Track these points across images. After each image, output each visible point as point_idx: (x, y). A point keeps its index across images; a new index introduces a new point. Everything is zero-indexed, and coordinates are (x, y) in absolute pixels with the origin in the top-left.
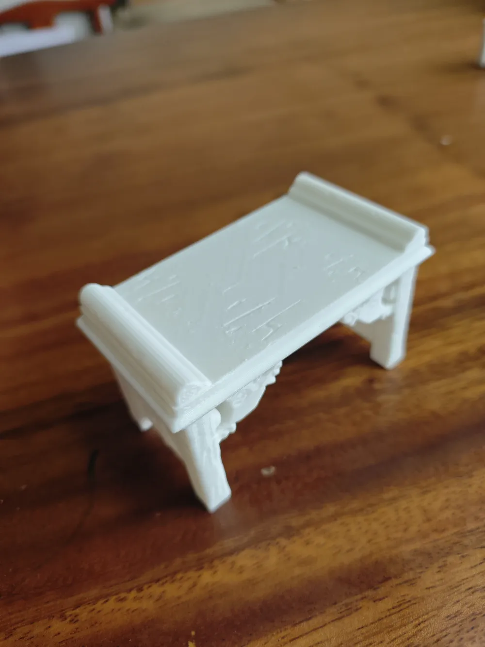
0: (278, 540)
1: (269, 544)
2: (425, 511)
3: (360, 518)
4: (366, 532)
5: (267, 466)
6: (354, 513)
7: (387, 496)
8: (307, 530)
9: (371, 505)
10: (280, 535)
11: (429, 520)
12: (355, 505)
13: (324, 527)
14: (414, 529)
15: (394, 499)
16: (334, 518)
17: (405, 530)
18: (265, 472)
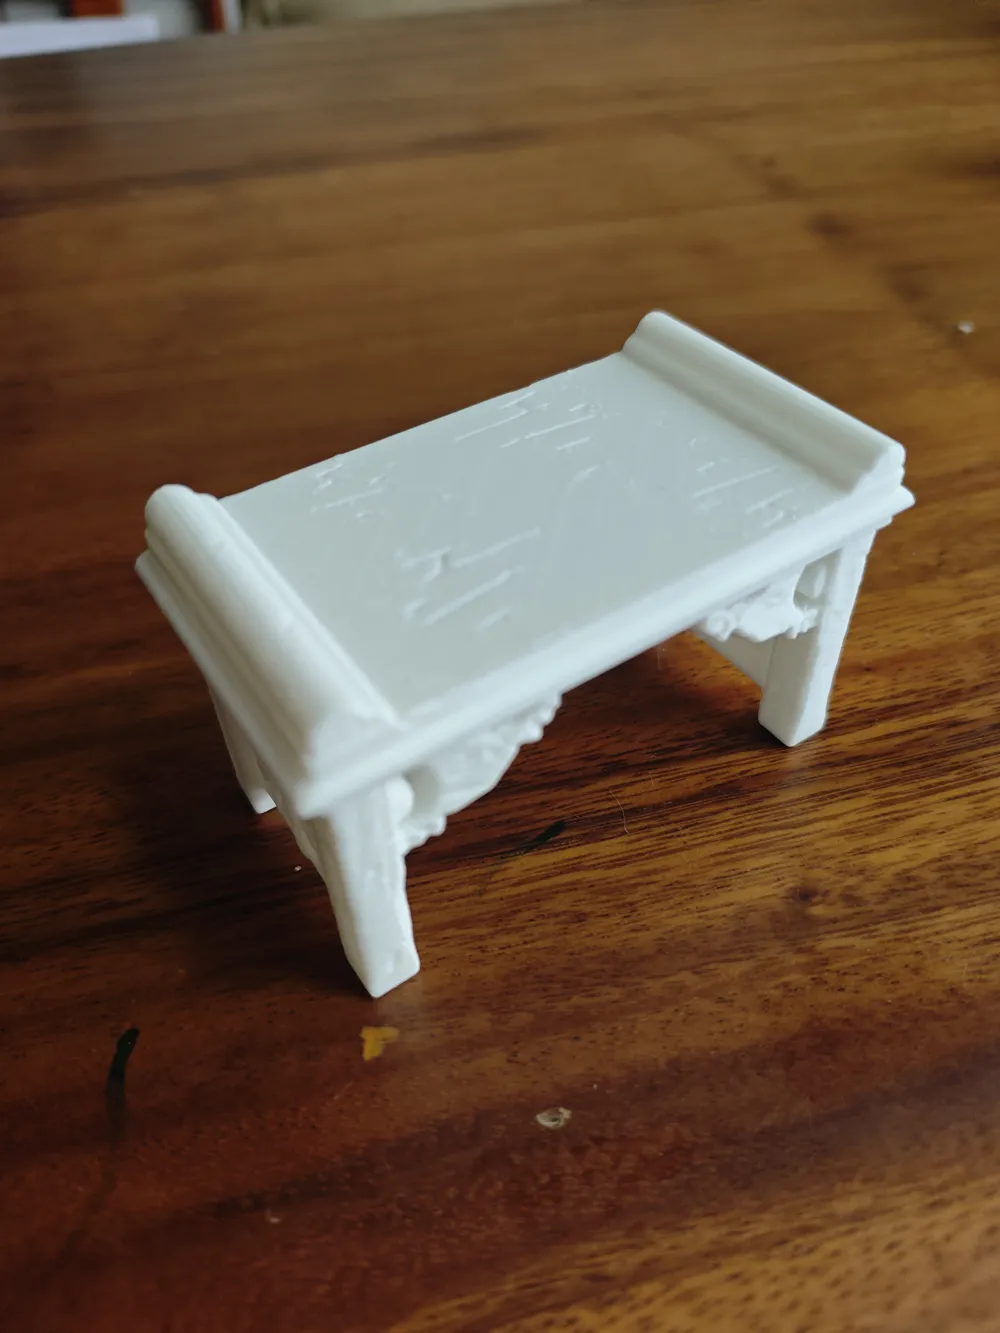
0: (570, 1313)
1: (549, 1323)
2: (938, 1257)
3: (777, 1265)
4: (793, 1306)
5: (551, 1106)
6: (762, 1247)
7: (844, 1207)
8: (647, 1289)
9: (805, 1230)
10: (579, 1298)
11: (947, 1282)
12: (765, 1225)
13: (689, 1283)
14: (911, 1303)
15: (860, 1217)
16: (712, 1256)
17: (890, 1306)
18: (544, 1120)
